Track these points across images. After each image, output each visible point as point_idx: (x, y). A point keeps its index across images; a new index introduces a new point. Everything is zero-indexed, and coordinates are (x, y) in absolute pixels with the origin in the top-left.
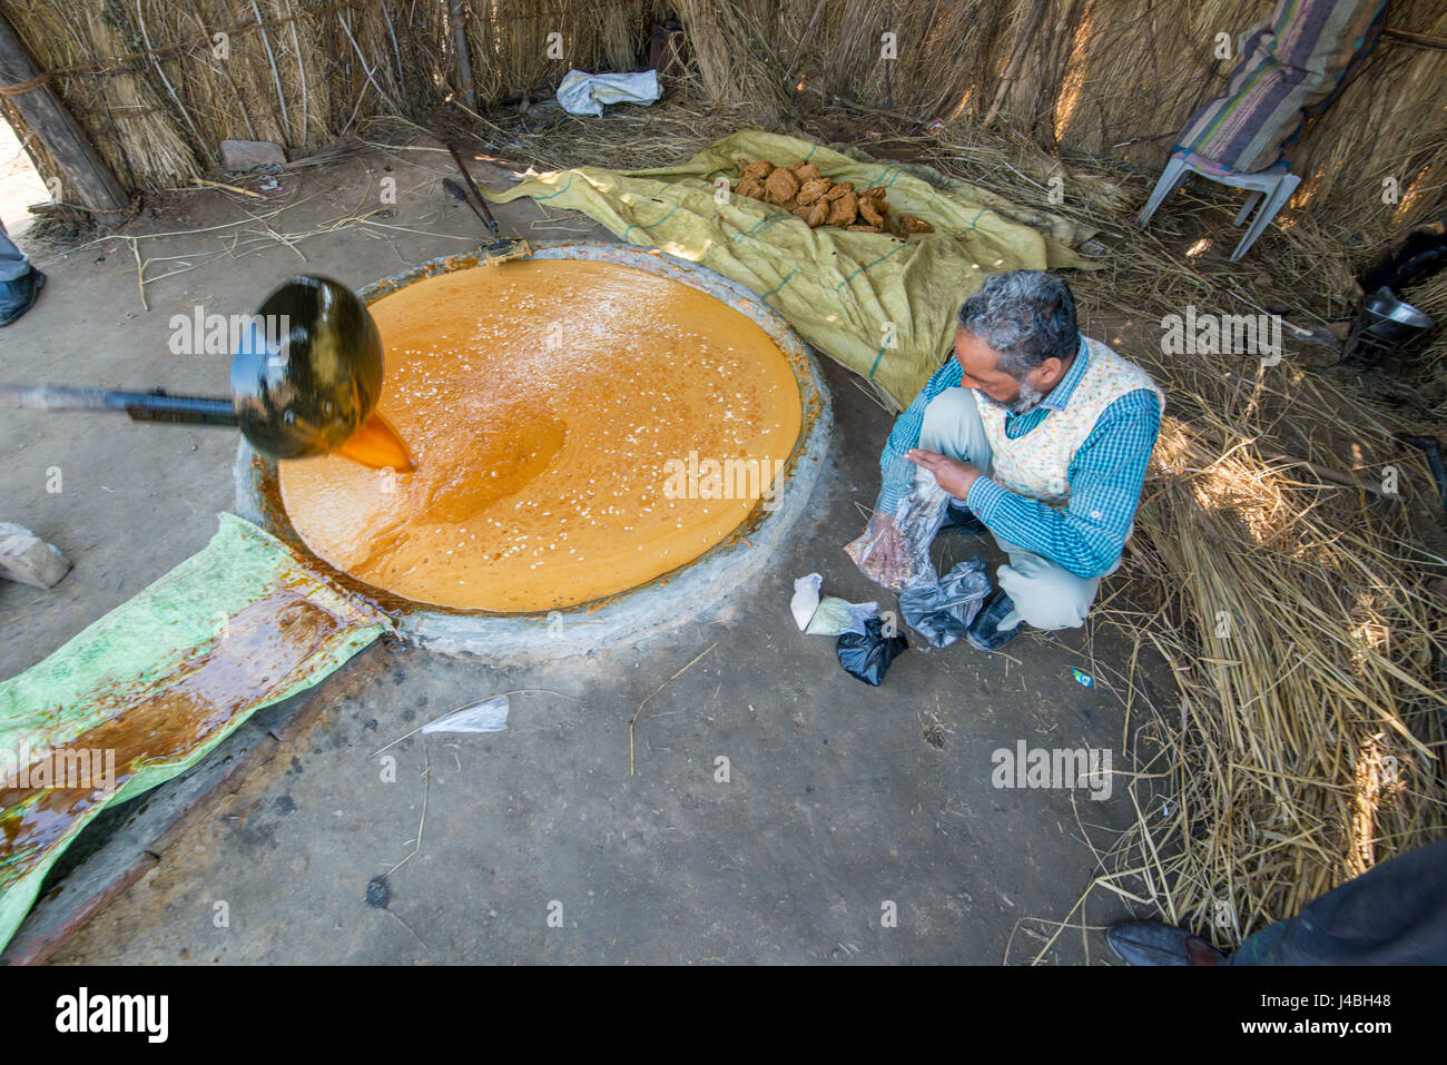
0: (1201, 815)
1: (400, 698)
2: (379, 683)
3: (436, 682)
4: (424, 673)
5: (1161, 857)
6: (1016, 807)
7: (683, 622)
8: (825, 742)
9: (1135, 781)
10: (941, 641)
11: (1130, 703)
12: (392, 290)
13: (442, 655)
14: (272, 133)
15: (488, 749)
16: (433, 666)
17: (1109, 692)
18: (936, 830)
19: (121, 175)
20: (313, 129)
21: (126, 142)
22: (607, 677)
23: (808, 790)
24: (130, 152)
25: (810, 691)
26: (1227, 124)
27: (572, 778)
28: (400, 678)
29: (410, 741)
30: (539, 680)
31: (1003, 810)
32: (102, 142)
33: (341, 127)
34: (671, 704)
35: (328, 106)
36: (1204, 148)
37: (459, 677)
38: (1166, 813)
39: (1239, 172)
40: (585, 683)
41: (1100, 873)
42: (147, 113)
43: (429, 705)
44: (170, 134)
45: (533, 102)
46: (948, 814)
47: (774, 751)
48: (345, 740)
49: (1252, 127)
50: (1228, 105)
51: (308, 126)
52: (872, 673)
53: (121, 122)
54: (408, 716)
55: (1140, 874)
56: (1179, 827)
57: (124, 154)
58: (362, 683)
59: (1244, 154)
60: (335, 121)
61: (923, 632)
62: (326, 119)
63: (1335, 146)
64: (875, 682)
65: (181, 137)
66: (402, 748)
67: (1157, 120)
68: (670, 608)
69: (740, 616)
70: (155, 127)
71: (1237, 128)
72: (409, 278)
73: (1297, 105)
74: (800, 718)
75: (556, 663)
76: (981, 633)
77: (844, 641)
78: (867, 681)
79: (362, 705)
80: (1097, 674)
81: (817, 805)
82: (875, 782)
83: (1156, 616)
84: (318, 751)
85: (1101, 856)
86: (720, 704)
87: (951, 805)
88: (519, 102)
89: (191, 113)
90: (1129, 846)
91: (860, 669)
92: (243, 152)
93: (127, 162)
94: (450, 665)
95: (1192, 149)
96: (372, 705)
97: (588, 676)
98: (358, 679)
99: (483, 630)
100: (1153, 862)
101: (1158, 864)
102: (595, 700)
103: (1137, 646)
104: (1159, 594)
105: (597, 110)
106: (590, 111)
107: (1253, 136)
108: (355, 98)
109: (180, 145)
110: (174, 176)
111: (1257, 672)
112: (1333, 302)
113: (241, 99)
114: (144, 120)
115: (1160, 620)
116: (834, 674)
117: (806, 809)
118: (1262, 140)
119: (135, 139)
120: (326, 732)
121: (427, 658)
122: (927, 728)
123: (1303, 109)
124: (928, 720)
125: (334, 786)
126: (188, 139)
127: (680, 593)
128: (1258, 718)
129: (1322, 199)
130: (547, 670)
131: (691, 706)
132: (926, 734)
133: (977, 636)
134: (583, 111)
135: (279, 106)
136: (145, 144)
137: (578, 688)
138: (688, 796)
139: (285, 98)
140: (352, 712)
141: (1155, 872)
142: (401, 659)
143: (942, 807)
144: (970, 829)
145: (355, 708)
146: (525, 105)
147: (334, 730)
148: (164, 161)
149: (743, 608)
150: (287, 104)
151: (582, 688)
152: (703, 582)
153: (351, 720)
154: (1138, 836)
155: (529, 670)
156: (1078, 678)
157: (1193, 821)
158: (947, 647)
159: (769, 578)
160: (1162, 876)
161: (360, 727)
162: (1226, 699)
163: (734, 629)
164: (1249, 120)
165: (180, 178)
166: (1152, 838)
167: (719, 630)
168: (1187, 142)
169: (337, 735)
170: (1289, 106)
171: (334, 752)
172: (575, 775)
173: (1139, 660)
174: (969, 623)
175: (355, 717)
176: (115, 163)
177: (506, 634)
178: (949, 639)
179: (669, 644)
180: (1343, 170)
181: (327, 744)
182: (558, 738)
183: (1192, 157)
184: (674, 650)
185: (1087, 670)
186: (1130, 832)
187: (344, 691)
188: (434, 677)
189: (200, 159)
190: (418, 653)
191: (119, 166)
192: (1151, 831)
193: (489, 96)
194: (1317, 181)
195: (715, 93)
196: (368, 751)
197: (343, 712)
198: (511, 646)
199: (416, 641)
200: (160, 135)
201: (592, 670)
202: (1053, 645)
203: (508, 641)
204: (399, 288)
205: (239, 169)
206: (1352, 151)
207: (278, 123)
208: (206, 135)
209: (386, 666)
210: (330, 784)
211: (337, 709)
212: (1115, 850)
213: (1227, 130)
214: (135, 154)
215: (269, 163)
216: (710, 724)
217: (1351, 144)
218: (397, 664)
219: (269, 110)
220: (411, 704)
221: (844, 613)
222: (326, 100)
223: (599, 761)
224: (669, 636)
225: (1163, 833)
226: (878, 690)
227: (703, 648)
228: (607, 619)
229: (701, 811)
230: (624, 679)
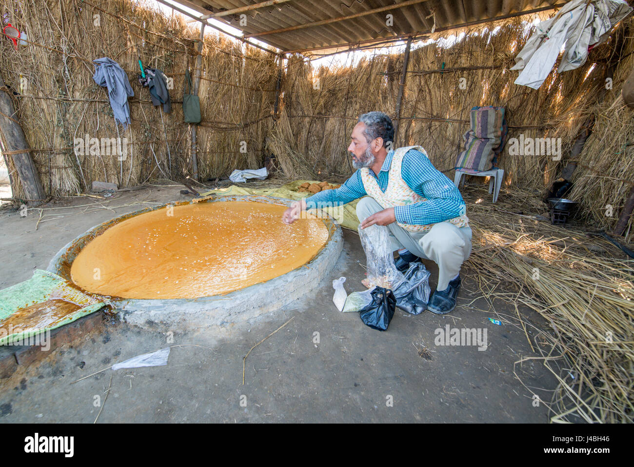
0: (593, 375)
1: (104, 351)
2: (94, 341)
3: (129, 343)
4: (122, 338)
5: (583, 398)
6: (485, 385)
7: (275, 309)
8: (362, 360)
9: (546, 361)
10: (415, 311)
11: (525, 329)
12: (151, 211)
13: (136, 326)
14: (114, 181)
15: (152, 376)
16: (129, 334)
17: (511, 326)
18: (441, 403)
19: (46, 189)
20: (132, 180)
21: (53, 178)
22: (232, 337)
23: (356, 385)
24: (53, 181)
25: (349, 335)
26: (469, 157)
27: (204, 389)
28: (107, 340)
29: (102, 374)
30: (191, 340)
31: (478, 387)
32: (44, 177)
33: (143, 181)
34: (269, 348)
35: (139, 173)
36: (465, 166)
37: (143, 339)
38: (573, 377)
39: (480, 171)
40: (218, 341)
41: (553, 415)
42: (65, 168)
43: (121, 356)
44: (73, 176)
45: (220, 180)
46: (446, 395)
47: (331, 366)
48: (61, 372)
49: (479, 156)
50: (467, 152)
51: (130, 179)
52: (382, 324)
53: (53, 170)
54: (107, 361)
55: (576, 412)
56: (584, 383)
57: (51, 181)
58: (83, 340)
59: (480, 165)
60: (141, 179)
61: (404, 306)
62: (138, 177)
63: (511, 162)
64: (384, 328)
65: (77, 178)
66: (97, 379)
67: (446, 165)
68: (267, 293)
69: (306, 307)
70: (67, 173)
71: (474, 158)
72: (159, 207)
73: (490, 148)
74: (345, 349)
75: (202, 330)
76: (434, 304)
77: (364, 313)
78: (381, 330)
79: (79, 352)
80: (501, 319)
81: (362, 393)
82: (396, 378)
83: (519, 294)
84: (41, 377)
85: (549, 405)
86: (297, 346)
87: (446, 389)
88: (215, 179)
89: (83, 170)
90: (562, 398)
91: (374, 323)
92: (101, 185)
93: (51, 185)
94: (139, 332)
95: (461, 167)
96: (85, 353)
97: (220, 337)
98: (80, 336)
99: (162, 305)
100: (580, 403)
101: (584, 403)
102: (223, 348)
103: (516, 306)
104: (516, 287)
105: (245, 180)
106: (242, 181)
107: (480, 159)
108: (151, 172)
109: (75, 180)
110: (69, 191)
111: (579, 303)
112: (539, 210)
113: (106, 167)
114: (64, 170)
115: (522, 295)
116: (361, 327)
117: (356, 397)
118: (484, 160)
119: (58, 176)
120: (50, 365)
121: (127, 328)
122: (419, 350)
123: (494, 149)
124: (419, 347)
125: (43, 400)
126: (79, 178)
127: (273, 285)
128: (592, 322)
129: (516, 180)
130: (196, 334)
131: (280, 348)
132: (420, 354)
133: (432, 306)
134: (239, 181)
135: (120, 172)
136: (61, 179)
137: (214, 343)
138: (279, 395)
139: (123, 169)
140: (71, 356)
141: (584, 408)
142: (111, 329)
143: (442, 390)
144: (462, 400)
145: (74, 353)
146: (217, 180)
147: (56, 366)
148: (67, 186)
149: (308, 304)
150: (123, 171)
151: (216, 343)
152: (284, 281)
153: (69, 360)
154: (563, 392)
155: (185, 334)
156: (493, 322)
157: (590, 379)
158: (419, 314)
159: (320, 292)
160: (591, 410)
161: (73, 364)
162: (571, 319)
163: (304, 313)
164: (477, 154)
165: (71, 192)
166: (573, 389)
167: (295, 312)
168: (459, 165)
169: (57, 369)
170: (488, 149)
171: (52, 378)
172: (206, 387)
173: (520, 312)
174: (427, 301)
175: (72, 359)
176: (45, 184)
177: (175, 306)
178: (419, 309)
179: (267, 320)
180: (518, 170)
181: (48, 373)
182: (198, 368)
183: (462, 169)
184: (270, 323)
185: (496, 317)
186: (558, 390)
187: (70, 342)
188: (128, 340)
189: (82, 187)
190: (122, 326)
191: (47, 186)
192: (570, 387)
193: (203, 176)
194: (511, 175)
195: (288, 175)
196: (73, 379)
197: (66, 355)
198: (177, 313)
199: (122, 315)
200: (68, 176)
201: (223, 333)
202: (473, 310)
203: (175, 310)
204: (153, 210)
205: (97, 191)
206: (518, 163)
207: (118, 177)
208: (87, 179)
209: (100, 332)
210: (41, 398)
211: (62, 353)
212: (555, 400)
213: (471, 159)
214: (55, 182)
215: (110, 189)
216: (292, 356)
217: (516, 161)
218: (107, 332)
219: (115, 172)
220: (109, 355)
221: (360, 297)
222: (139, 172)
223: (222, 379)
224: (268, 317)
225: (577, 385)
226: (386, 334)
227: (287, 320)
228: (232, 298)
229: (288, 403)
230: (241, 338)
